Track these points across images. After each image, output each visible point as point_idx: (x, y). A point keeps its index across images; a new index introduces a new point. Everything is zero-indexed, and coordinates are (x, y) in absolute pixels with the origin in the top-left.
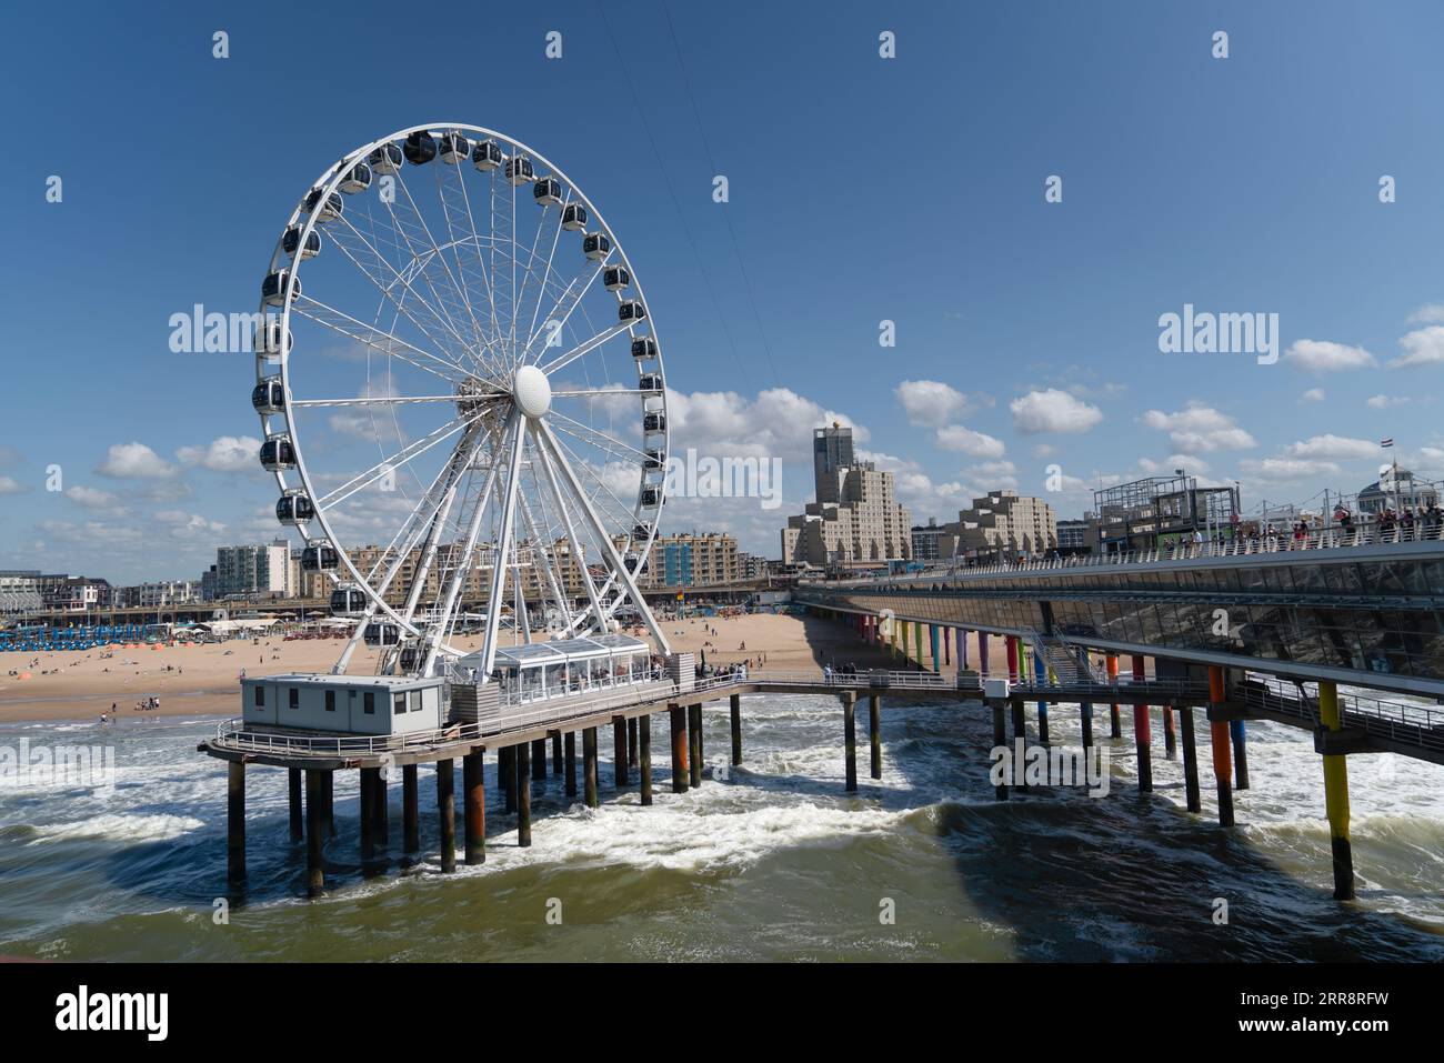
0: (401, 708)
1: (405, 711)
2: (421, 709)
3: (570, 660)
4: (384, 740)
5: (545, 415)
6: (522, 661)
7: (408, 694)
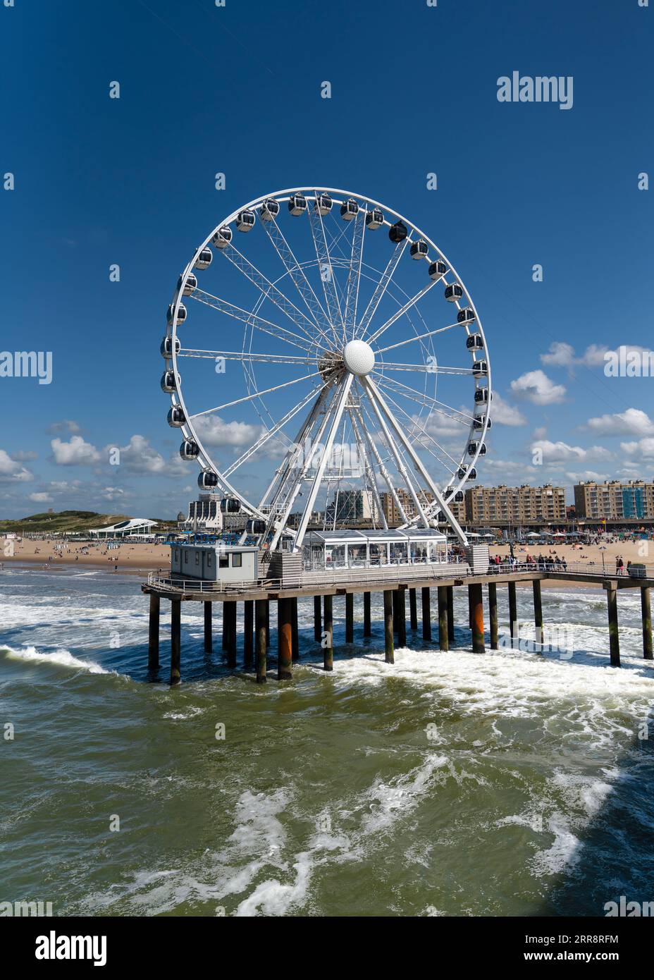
0: (224, 563)
1: (228, 567)
2: (241, 566)
3: (369, 542)
4: (211, 584)
5: (370, 373)
6: (327, 540)
7: (230, 555)
